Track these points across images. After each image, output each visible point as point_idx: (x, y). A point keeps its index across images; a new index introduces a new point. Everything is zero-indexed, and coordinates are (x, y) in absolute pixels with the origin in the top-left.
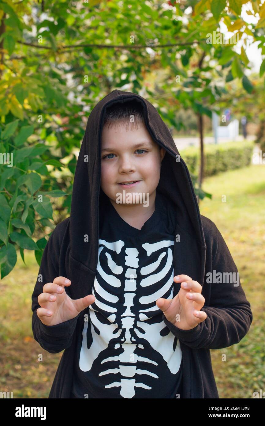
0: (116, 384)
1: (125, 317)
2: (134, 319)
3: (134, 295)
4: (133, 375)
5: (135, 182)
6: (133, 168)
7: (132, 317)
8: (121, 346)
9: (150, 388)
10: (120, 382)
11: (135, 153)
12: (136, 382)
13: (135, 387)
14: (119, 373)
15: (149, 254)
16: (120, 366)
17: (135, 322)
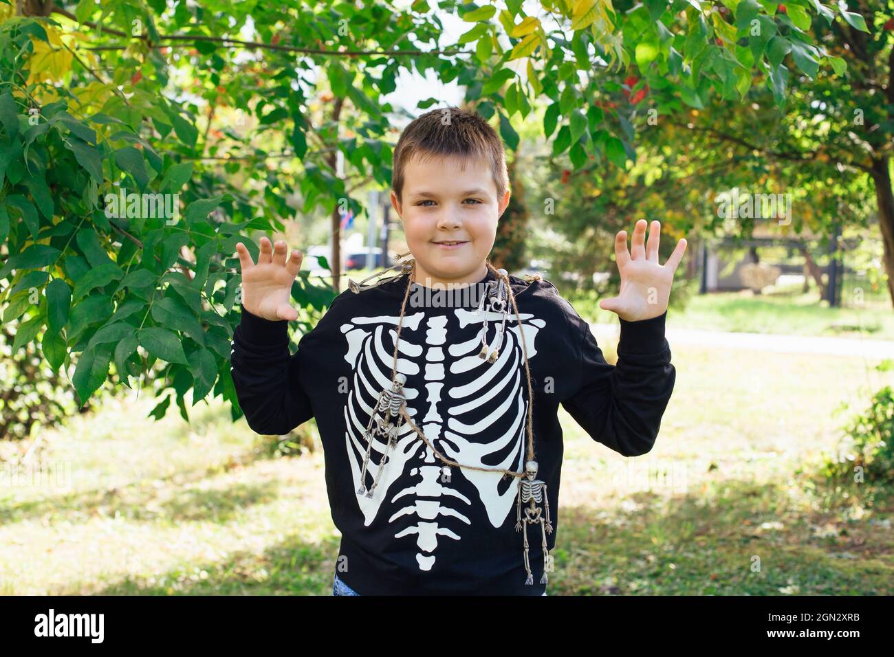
0: (411, 530)
1: (428, 423)
2: (441, 427)
3: (442, 385)
4: (433, 516)
5: (459, 243)
6: (459, 224)
7: (438, 423)
8: (419, 471)
9: (458, 538)
10: (417, 526)
11: (463, 203)
12: (439, 527)
13: (437, 535)
14: (416, 513)
15: (462, 326)
16: (417, 502)
17: (443, 431)
